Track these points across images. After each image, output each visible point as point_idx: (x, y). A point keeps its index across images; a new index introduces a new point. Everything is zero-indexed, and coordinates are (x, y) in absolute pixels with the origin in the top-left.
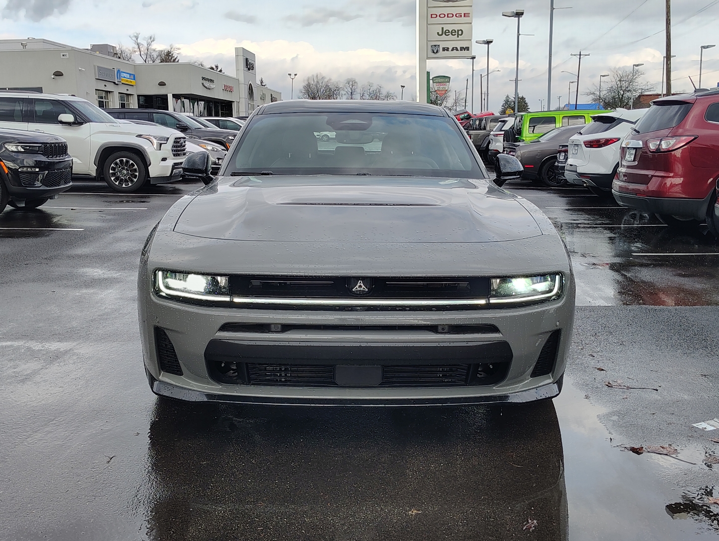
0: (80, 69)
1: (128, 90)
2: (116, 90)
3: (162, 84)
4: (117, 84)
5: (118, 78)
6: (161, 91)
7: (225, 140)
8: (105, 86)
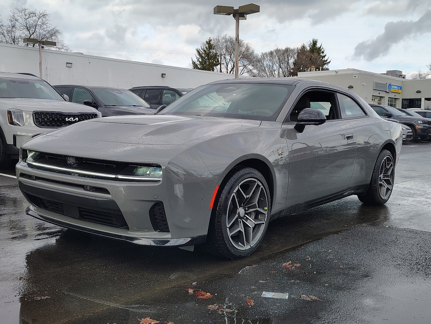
0: (363, 84)
1: (395, 96)
2: (387, 96)
3: (419, 92)
4: (388, 93)
5: (388, 89)
6: (417, 96)
7: (414, 124)
8: (379, 93)
